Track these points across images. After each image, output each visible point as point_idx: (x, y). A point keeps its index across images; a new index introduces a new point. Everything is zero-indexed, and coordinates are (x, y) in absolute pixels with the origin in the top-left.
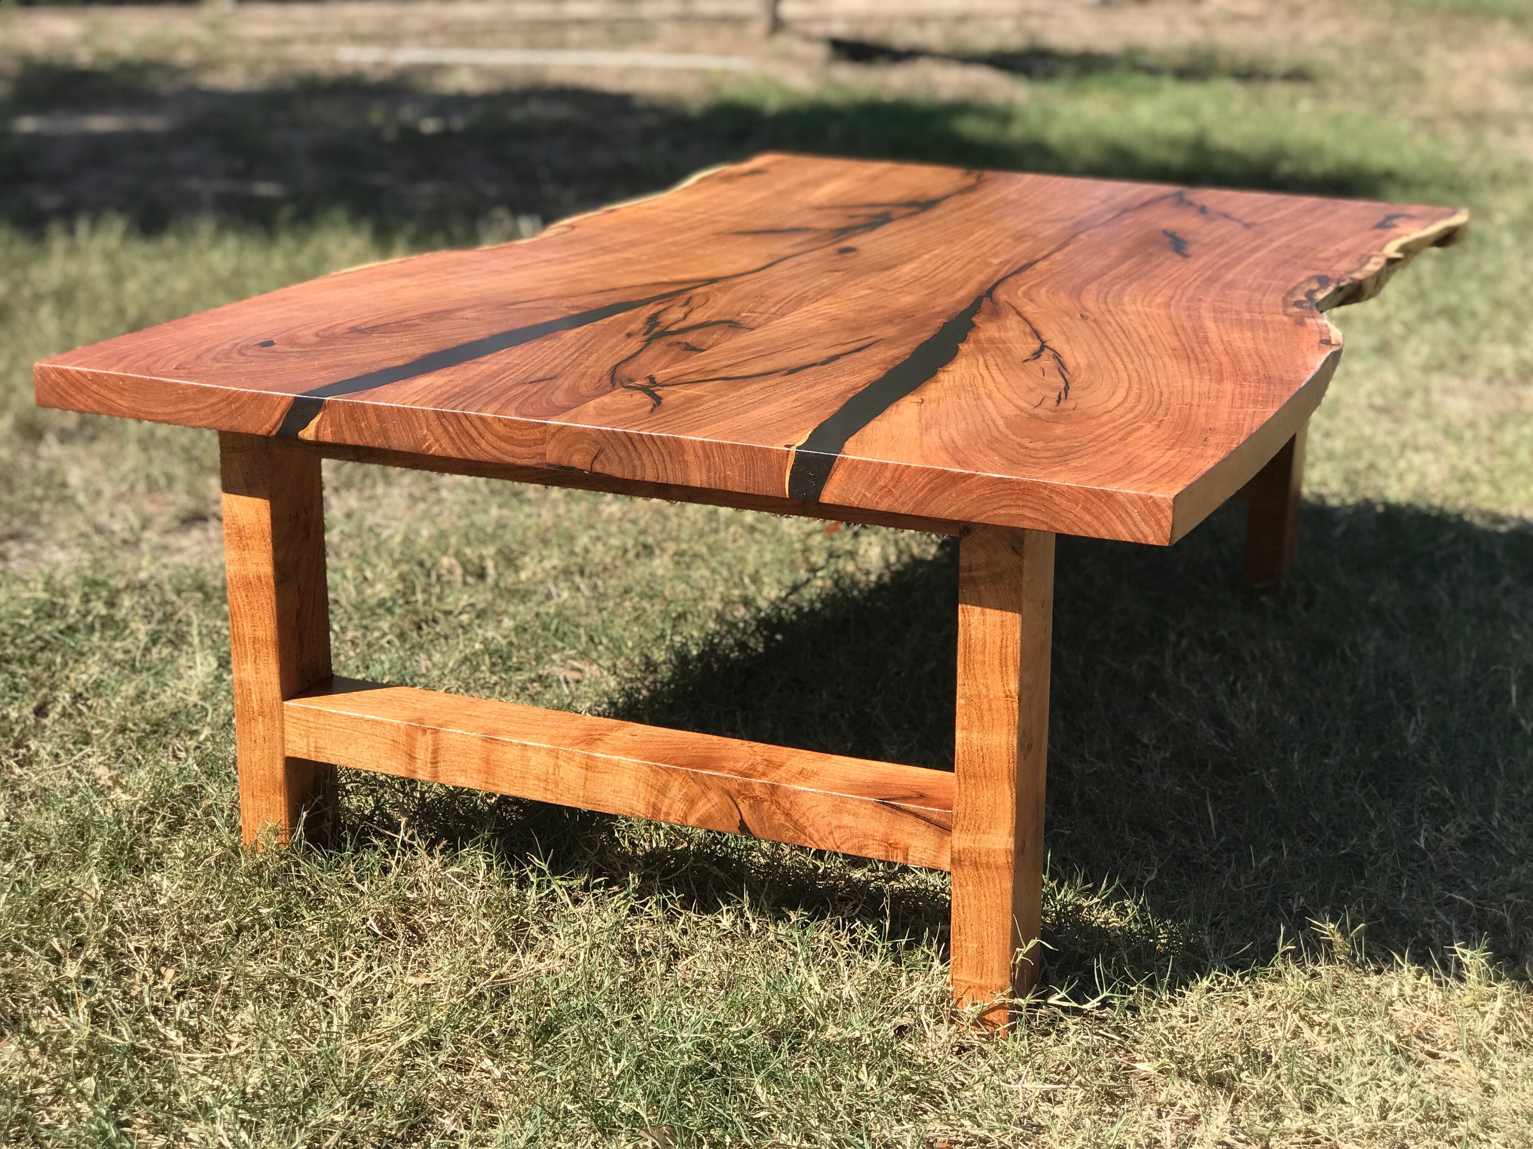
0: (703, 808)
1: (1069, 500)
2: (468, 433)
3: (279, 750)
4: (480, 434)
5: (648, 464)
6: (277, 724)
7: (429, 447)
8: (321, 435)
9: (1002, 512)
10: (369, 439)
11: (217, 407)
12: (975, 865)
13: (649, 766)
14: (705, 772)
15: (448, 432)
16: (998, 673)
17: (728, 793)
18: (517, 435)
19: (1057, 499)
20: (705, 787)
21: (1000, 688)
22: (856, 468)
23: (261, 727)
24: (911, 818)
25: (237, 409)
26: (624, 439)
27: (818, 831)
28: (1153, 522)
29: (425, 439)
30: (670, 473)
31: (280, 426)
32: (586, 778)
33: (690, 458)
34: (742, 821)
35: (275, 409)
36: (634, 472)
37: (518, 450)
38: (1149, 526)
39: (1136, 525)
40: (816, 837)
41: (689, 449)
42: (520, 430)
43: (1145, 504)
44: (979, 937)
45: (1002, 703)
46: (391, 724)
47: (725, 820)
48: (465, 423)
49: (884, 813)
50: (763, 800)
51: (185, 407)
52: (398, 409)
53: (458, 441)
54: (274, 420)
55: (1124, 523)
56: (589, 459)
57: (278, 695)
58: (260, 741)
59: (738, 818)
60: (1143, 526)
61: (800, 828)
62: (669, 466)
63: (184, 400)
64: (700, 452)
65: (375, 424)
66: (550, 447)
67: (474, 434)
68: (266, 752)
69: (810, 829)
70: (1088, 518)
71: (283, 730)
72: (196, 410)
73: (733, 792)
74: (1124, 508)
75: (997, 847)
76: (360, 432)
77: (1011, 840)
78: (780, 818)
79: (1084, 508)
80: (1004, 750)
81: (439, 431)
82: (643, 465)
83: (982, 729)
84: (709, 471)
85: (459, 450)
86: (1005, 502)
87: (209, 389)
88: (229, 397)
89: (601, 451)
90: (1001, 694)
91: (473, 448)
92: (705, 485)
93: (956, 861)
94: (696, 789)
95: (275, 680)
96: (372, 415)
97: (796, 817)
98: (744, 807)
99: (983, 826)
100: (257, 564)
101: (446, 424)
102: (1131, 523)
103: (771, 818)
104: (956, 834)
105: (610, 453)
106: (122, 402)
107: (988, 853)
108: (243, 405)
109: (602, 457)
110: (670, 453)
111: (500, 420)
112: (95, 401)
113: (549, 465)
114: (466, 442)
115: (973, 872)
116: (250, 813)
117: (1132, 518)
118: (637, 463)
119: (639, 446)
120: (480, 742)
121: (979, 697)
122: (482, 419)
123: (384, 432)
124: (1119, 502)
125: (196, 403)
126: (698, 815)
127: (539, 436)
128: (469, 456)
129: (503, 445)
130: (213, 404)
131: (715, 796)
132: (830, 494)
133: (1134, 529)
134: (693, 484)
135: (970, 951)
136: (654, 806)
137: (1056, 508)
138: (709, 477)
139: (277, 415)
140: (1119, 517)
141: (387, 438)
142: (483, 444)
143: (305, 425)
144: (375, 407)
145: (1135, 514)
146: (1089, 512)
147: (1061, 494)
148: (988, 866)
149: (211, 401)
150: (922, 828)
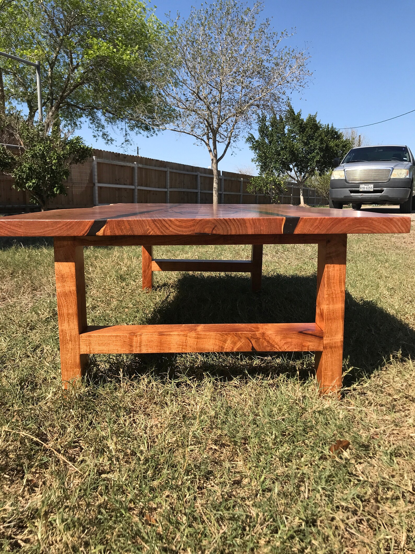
0: (239, 345)
1: (378, 222)
2: (165, 226)
3: (78, 352)
4: (170, 226)
5: (233, 228)
6: (77, 343)
7: (150, 233)
8: (105, 233)
9: (356, 229)
10: (125, 232)
11: (61, 228)
12: (331, 348)
13: (220, 334)
14: (239, 332)
15: (157, 226)
16: (338, 285)
17: (248, 338)
18: (184, 224)
19: (374, 222)
20: (240, 338)
21: (339, 290)
22: (307, 221)
23: (70, 345)
24: (310, 336)
25: (70, 228)
26: (224, 221)
27: (278, 346)
28: (405, 226)
29: (148, 229)
30: (241, 231)
31: (88, 231)
32: (197, 342)
33: (248, 225)
34: (253, 347)
35: (86, 226)
36: (228, 232)
37: (184, 230)
38: (403, 227)
39: (399, 227)
40: (278, 348)
41: (248, 222)
42: (185, 222)
43: (403, 221)
44: (332, 370)
45: (340, 295)
46: (123, 336)
47: (247, 347)
48: (163, 222)
49: (301, 336)
50: (260, 339)
51: (48, 229)
52: (137, 220)
53: (161, 229)
54: (86, 230)
55: (396, 227)
56: (211, 230)
57: (78, 332)
58: (70, 350)
59: (251, 346)
60: (402, 227)
61: (272, 346)
62: (240, 229)
63: (48, 227)
64: (252, 223)
65: (128, 227)
66: (197, 227)
67: (167, 226)
68: (72, 354)
69: (276, 346)
70: (384, 227)
71: (79, 345)
72: (52, 230)
73: (250, 338)
74: (396, 222)
75: (338, 340)
76: (122, 230)
77: (343, 337)
78: (266, 344)
79: (383, 224)
80: (340, 310)
81: (154, 226)
82: (231, 229)
83: (333, 304)
84: (255, 228)
85: (161, 232)
86: (357, 226)
87: (58, 222)
88: (66, 224)
89: (216, 226)
90: (340, 292)
91: (167, 231)
92: (253, 233)
93: (325, 348)
94: (236, 338)
95: (76, 327)
96: (126, 224)
97: (271, 342)
98: (253, 342)
99: (334, 334)
100: (69, 287)
101: (156, 224)
102: (398, 227)
103: (263, 344)
104: (324, 338)
105: (219, 227)
106: (21, 231)
107: (335, 343)
108: (72, 226)
109: (216, 228)
110: (241, 224)
111: (177, 220)
112: (9, 231)
113: (196, 233)
114: (164, 229)
115: (330, 350)
116: (66, 377)
117: (398, 225)
118: (229, 229)
119: (229, 223)
120: (158, 336)
121: (332, 294)
122: (170, 220)
123: (131, 229)
124: (394, 221)
125: (53, 227)
126: (237, 347)
127: (192, 224)
128: (165, 234)
129: (179, 228)
130: (60, 227)
131: (243, 341)
132: (298, 231)
133: (399, 229)
134: (249, 233)
135: (329, 376)
136: (222, 347)
137: (374, 226)
138: (255, 231)
139: (87, 228)
140: (394, 226)
141: (133, 231)
142: (171, 229)
143: (99, 230)
144: (128, 221)
145: (399, 224)
146: (385, 225)
147: (375, 221)
148: (335, 347)
149: (59, 226)
150: (313, 339)
